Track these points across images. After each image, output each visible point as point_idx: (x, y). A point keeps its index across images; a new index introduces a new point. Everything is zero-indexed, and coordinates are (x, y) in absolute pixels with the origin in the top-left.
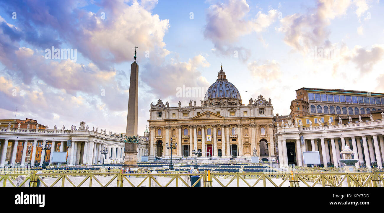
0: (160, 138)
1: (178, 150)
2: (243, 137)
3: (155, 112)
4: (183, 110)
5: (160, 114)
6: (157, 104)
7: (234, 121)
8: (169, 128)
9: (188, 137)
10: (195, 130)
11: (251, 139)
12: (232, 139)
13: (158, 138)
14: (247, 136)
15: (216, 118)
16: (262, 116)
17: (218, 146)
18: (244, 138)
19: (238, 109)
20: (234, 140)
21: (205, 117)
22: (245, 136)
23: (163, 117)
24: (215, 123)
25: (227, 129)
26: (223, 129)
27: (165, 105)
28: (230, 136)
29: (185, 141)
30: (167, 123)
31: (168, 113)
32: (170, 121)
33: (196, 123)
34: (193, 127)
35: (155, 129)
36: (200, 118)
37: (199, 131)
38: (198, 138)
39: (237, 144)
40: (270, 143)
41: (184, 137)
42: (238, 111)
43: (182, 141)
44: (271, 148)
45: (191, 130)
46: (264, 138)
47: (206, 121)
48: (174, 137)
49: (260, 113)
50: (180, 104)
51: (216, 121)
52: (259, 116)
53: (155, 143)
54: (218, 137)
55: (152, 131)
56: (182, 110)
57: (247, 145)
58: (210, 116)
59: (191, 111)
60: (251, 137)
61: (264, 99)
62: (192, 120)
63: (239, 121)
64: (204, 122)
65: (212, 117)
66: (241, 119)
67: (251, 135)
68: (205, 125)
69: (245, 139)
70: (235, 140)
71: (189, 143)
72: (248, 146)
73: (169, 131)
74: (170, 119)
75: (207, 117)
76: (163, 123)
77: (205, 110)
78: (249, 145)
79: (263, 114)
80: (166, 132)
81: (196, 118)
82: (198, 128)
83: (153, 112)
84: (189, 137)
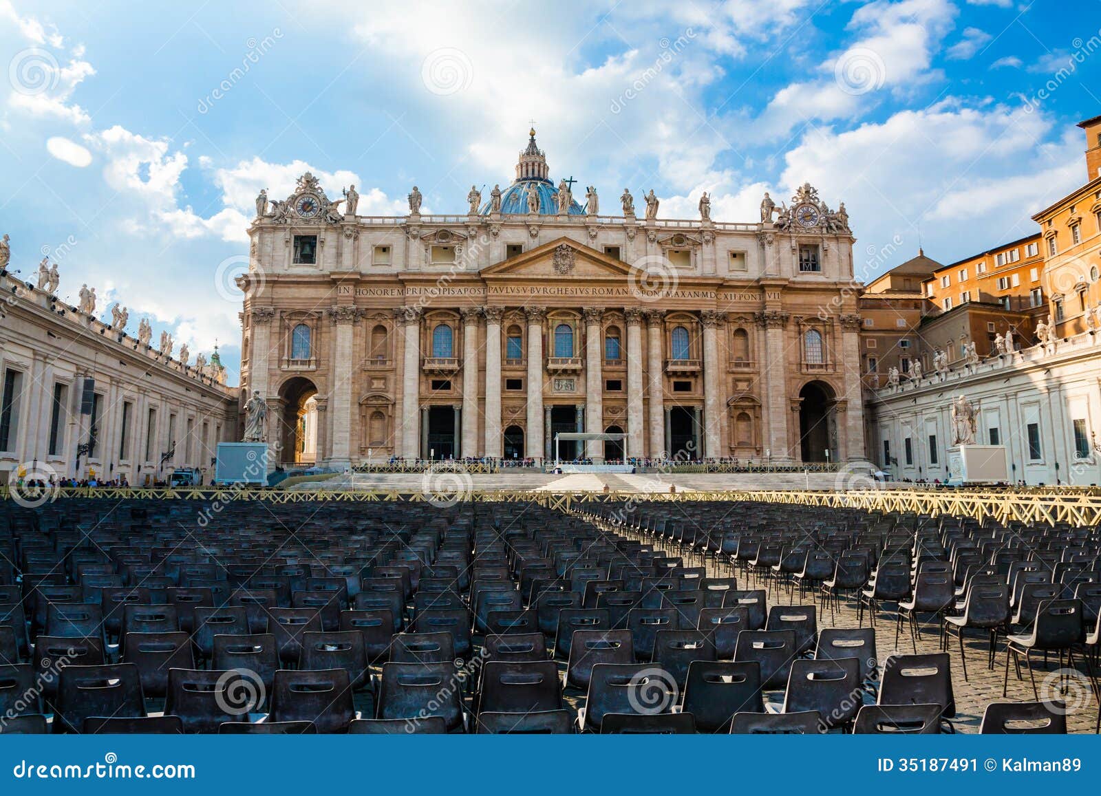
0: (305, 368)
1: (397, 433)
2: (728, 372)
3: (281, 236)
4: (433, 231)
5: (306, 248)
6: (293, 199)
7: (687, 293)
8: (358, 316)
9: (455, 366)
10: (494, 330)
11: (764, 381)
12: (673, 380)
13: (294, 367)
14: (746, 370)
15: (604, 274)
16: (811, 277)
17: (610, 415)
18: (730, 378)
19: (707, 242)
20: (682, 387)
21: (545, 268)
22: (737, 365)
23: (325, 262)
24: (598, 298)
25: (656, 331)
26: (635, 332)
27: (338, 203)
28: (665, 364)
29: (436, 385)
30: (347, 292)
31: (351, 241)
32: (359, 281)
33: (500, 296)
34: (482, 318)
35: (276, 324)
36: (524, 272)
37: (515, 338)
38: (508, 374)
39: (698, 406)
40: (845, 402)
41: (436, 366)
42: (707, 249)
43: (423, 387)
44: (850, 423)
45: (470, 330)
46: (822, 379)
47: (553, 289)
48: (379, 367)
49: (801, 265)
50: (415, 200)
51: (601, 291)
52: (799, 279)
53: (276, 395)
54: (610, 367)
55: (262, 332)
56: (426, 232)
57: (747, 407)
58: (571, 266)
59: (473, 237)
60: (763, 371)
61: (820, 205)
62: (479, 279)
63: (711, 293)
64: (540, 290)
65: (583, 269)
66: (722, 286)
67: (763, 362)
68: (549, 310)
69: (736, 381)
70: (684, 387)
71: (455, 395)
72: (750, 413)
73: (355, 335)
74: (361, 274)
75: (556, 266)
76: (325, 293)
77: (549, 235)
78: (753, 407)
79: (814, 269)
80: (339, 340)
81: (501, 272)
82: (507, 324)
83: (268, 237)
84: (462, 370)
